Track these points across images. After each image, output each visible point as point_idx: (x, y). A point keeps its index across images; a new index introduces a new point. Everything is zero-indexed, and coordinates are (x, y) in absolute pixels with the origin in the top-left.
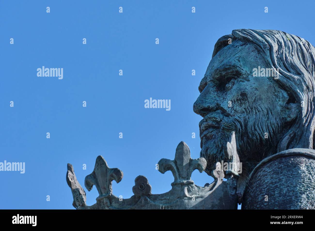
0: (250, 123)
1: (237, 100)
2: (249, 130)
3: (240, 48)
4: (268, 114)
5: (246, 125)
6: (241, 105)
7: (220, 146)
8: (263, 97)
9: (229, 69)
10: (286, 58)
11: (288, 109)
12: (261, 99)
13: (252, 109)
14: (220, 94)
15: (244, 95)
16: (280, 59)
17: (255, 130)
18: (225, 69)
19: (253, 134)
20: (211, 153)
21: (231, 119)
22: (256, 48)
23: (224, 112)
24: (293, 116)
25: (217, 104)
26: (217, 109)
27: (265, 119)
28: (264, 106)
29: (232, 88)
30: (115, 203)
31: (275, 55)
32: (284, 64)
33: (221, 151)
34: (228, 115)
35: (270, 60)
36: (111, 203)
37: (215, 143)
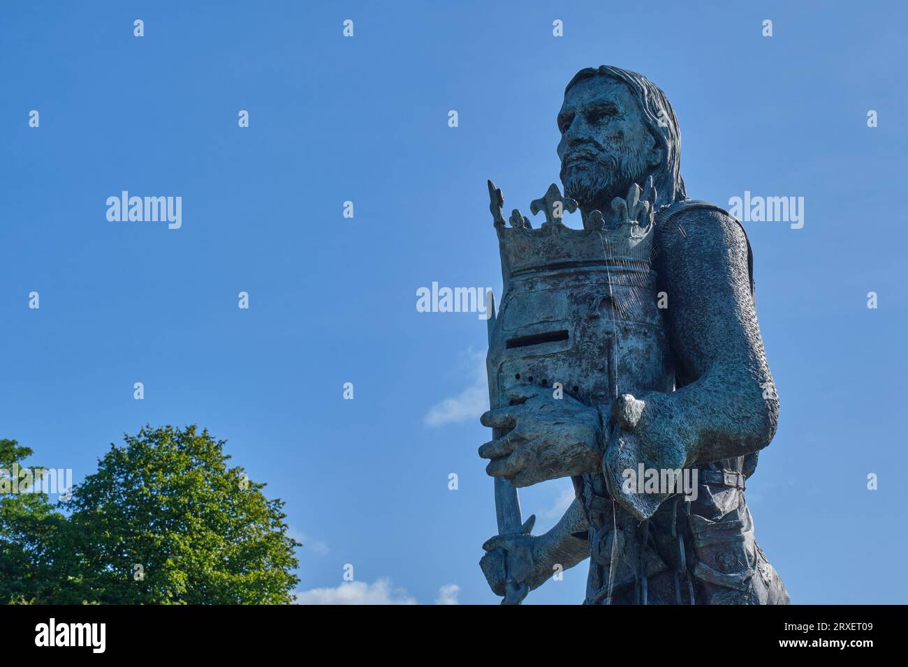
0: (624, 162)
1: (614, 137)
2: (622, 168)
3: (615, 85)
4: (638, 155)
5: (620, 162)
6: (616, 143)
7: (595, 179)
8: (635, 138)
9: (607, 105)
10: (655, 104)
11: (654, 153)
12: (633, 140)
13: (625, 148)
14: (591, 127)
15: (621, 133)
16: (650, 103)
17: (628, 169)
18: (602, 105)
19: (625, 173)
20: (586, 185)
21: (606, 155)
22: (629, 89)
23: (597, 145)
24: (658, 161)
25: (590, 137)
26: (589, 142)
27: (635, 160)
28: (635, 147)
29: (607, 124)
30: (565, 232)
31: (646, 99)
32: (653, 108)
33: (595, 184)
34: (603, 150)
35: (642, 102)
36: (559, 231)
37: (588, 175)
